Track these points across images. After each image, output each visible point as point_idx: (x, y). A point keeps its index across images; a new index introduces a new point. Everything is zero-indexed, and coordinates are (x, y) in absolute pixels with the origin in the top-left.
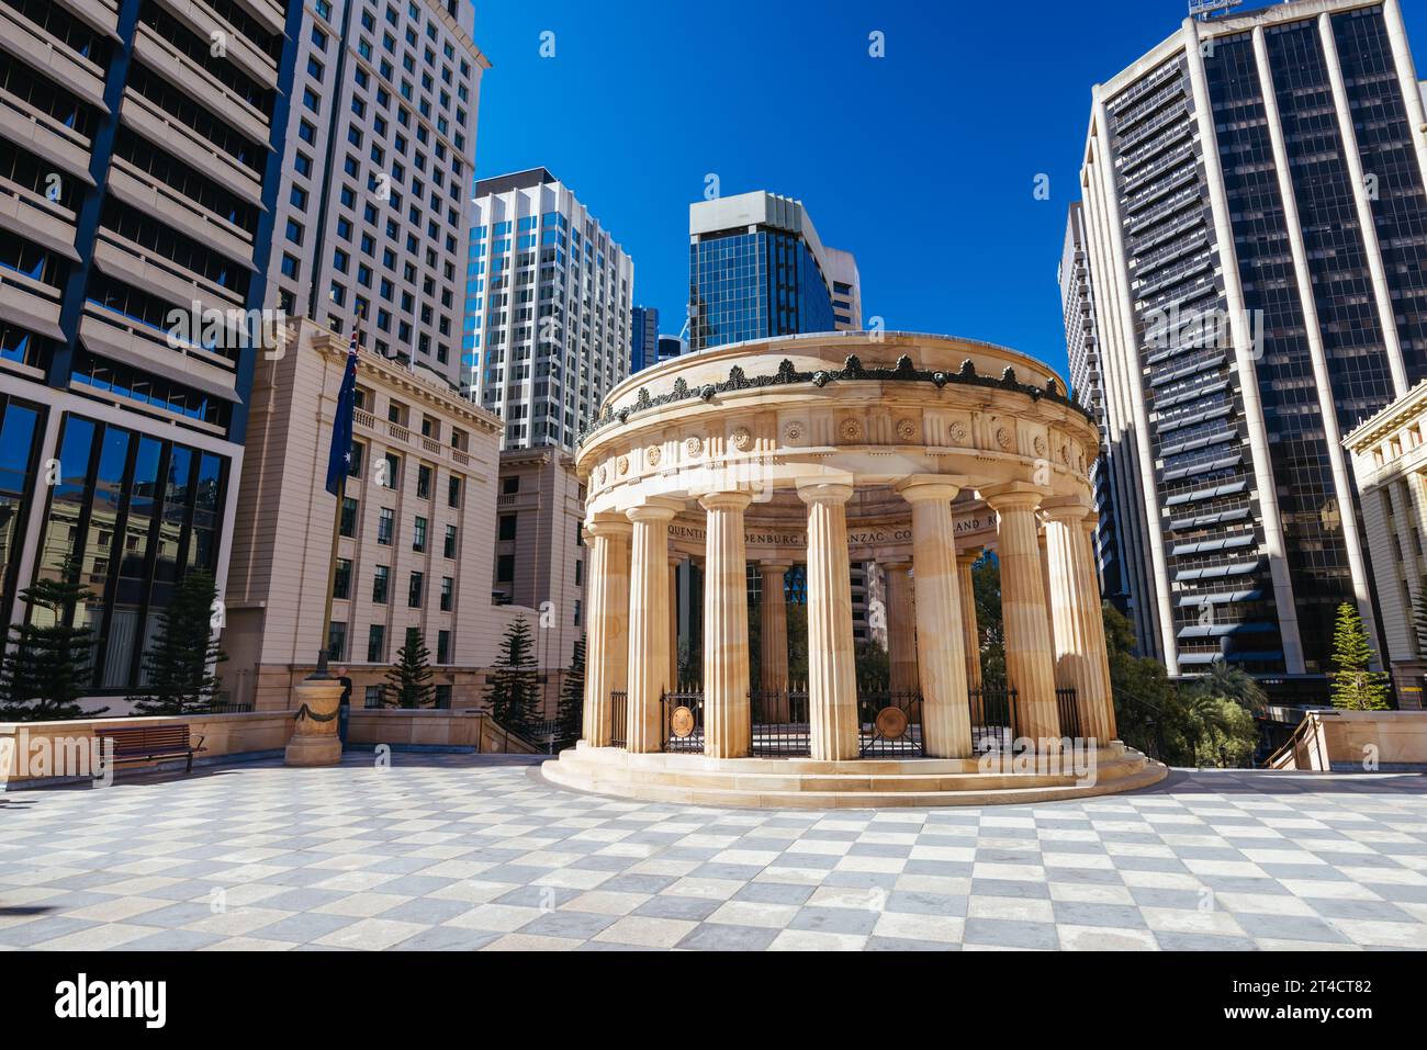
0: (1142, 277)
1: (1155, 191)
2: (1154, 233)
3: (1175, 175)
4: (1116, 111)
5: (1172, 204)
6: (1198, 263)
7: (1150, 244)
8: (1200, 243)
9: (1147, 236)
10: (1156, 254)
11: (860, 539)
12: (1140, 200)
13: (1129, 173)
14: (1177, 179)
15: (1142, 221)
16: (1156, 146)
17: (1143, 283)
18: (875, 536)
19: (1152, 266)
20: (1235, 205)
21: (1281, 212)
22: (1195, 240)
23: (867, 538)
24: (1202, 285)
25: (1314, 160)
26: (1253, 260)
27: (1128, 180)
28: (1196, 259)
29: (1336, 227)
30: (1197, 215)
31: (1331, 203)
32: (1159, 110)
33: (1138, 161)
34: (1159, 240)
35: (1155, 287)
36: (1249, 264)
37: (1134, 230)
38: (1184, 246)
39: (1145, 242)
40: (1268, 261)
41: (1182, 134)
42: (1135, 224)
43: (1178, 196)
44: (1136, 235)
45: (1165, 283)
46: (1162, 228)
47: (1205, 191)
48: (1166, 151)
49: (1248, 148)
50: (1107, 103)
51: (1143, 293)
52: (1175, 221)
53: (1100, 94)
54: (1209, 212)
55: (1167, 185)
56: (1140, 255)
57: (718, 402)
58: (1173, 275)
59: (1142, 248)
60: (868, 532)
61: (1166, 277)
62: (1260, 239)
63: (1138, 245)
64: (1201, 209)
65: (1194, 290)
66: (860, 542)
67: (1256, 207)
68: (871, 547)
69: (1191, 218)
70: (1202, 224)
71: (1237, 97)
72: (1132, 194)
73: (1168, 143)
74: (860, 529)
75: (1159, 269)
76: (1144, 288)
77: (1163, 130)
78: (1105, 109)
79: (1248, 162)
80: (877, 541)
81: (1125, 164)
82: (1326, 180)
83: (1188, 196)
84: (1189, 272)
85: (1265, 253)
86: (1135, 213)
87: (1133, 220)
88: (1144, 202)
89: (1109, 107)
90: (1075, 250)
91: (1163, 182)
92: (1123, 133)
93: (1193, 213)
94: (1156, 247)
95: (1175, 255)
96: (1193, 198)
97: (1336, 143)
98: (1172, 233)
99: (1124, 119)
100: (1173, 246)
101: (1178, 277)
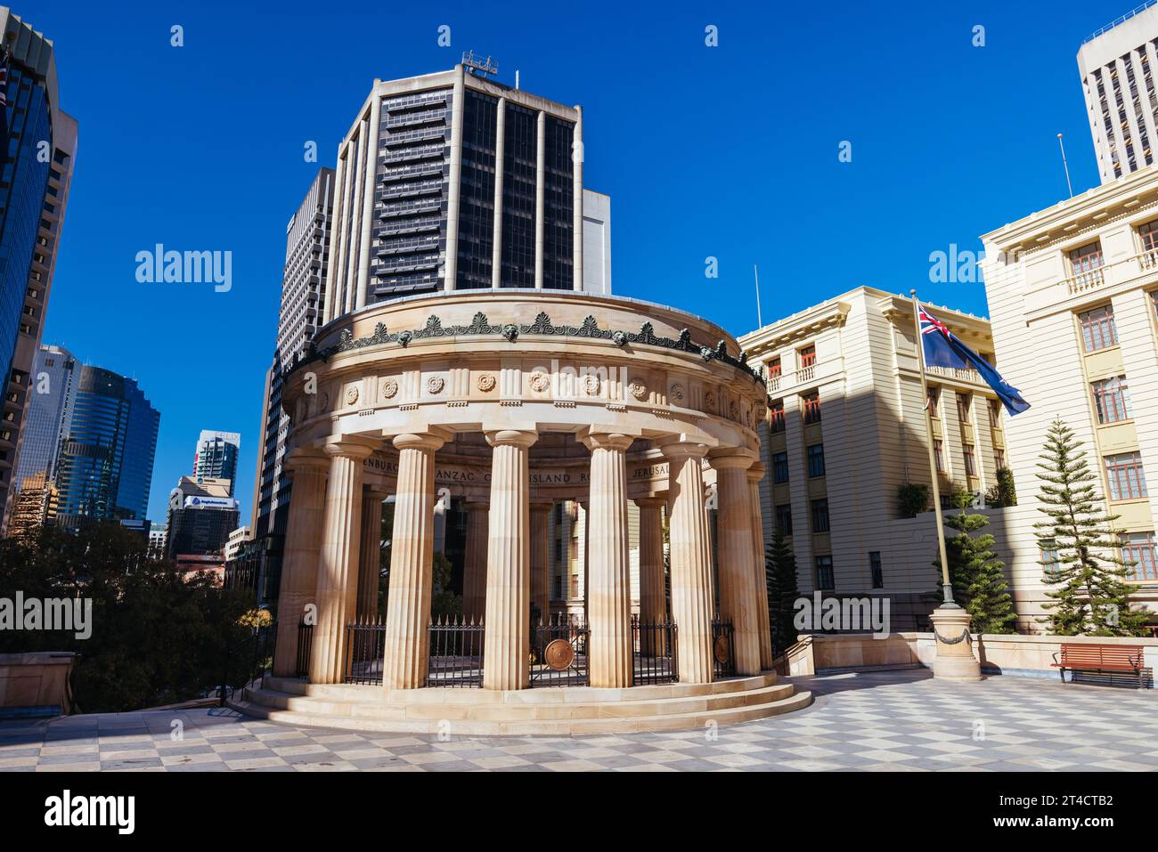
0: (382, 257)
1: (406, 190)
2: (399, 224)
3: (425, 184)
4: (391, 109)
5: (418, 206)
6: (428, 262)
7: (394, 232)
8: (433, 246)
9: (393, 225)
10: (397, 243)
11: (452, 476)
12: (393, 192)
13: (390, 166)
14: (425, 187)
15: (391, 210)
16: (414, 154)
17: (382, 263)
18: (466, 475)
19: (392, 251)
20: (463, 226)
21: (491, 244)
22: (429, 242)
23: (459, 476)
24: (427, 281)
25: (517, 214)
26: (467, 274)
27: (387, 171)
28: (427, 258)
29: (521, 269)
30: (435, 223)
31: (522, 250)
32: (423, 126)
33: (399, 159)
34: (402, 231)
35: (391, 270)
36: (464, 275)
37: (383, 215)
38: (421, 243)
39: (390, 229)
40: (476, 278)
41: (437, 154)
42: (385, 211)
43: (424, 202)
44: (386, 220)
45: (400, 269)
46: (406, 223)
47: (445, 205)
48: (422, 161)
49: (480, 186)
50: (384, 98)
51: (380, 271)
52: (418, 221)
53: (379, 88)
54: (444, 223)
55: (417, 189)
56: (384, 238)
57: (630, 351)
58: (407, 264)
59: (387, 233)
60: (460, 470)
61: (401, 265)
62: (474, 259)
63: (384, 230)
64: (439, 219)
65: (420, 282)
66: (451, 479)
67: (477, 234)
68: (463, 486)
69: (430, 224)
70: (436, 232)
71: (480, 144)
72: (388, 184)
73: (426, 155)
74: (452, 466)
75: (397, 255)
76: (381, 267)
77: (423, 143)
78: (381, 103)
79: (478, 196)
80: (467, 480)
81: (388, 157)
82: (522, 231)
83: (431, 205)
84: (420, 267)
85: (475, 271)
86: (387, 202)
87: (384, 206)
88: (396, 195)
89: (385, 103)
90: (317, 210)
91: (415, 185)
92: (392, 131)
93: (432, 220)
94: (398, 237)
95: (412, 248)
96: (435, 208)
97: (531, 208)
98: (413, 230)
99: (395, 119)
100: (412, 241)
101: (411, 268)
